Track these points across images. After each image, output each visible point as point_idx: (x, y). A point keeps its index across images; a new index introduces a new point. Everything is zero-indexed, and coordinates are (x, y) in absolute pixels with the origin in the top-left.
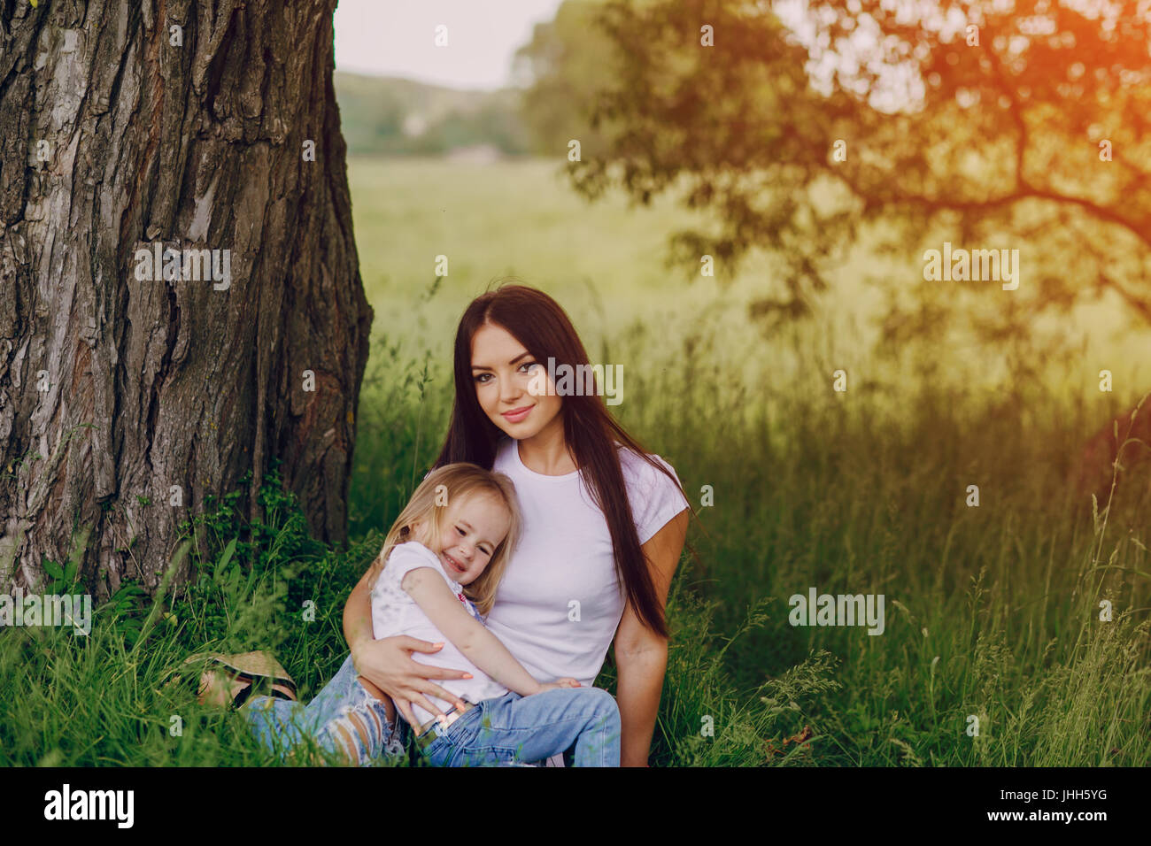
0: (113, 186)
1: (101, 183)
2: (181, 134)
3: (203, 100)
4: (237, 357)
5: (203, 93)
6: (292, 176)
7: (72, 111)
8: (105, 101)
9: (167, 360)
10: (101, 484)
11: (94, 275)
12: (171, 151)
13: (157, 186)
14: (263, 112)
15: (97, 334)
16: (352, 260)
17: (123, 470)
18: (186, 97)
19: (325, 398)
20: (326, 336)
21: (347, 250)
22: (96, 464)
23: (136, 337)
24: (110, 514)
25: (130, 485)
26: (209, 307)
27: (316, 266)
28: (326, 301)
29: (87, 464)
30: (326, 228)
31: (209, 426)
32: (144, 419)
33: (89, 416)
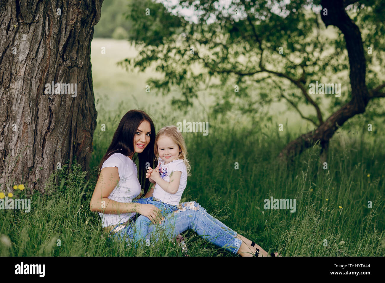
0: (35, 79)
1: (32, 78)
2: (55, 65)
3: (61, 55)
4: (67, 127)
5: (61, 53)
6: (83, 76)
7: (24, 57)
8: (34, 55)
9: (49, 128)
10: (29, 164)
11: (29, 104)
12: (52, 70)
13: (47, 79)
14: (77, 58)
15: (30, 121)
16: (93, 98)
17: (35, 159)
18: (57, 54)
19: (87, 138)
20: (87, 121)
21: (92, 95)
22: (28, 158)
23: (40, 122)
24: (31, 172)
25: (37, 164)
26: (60, 113)
27: (84, 100)
28: (87, 110)
29: (25, 158)
30: (87, 89)
31: (59, 147)
32: (41, 145)
33: (26, 144)
